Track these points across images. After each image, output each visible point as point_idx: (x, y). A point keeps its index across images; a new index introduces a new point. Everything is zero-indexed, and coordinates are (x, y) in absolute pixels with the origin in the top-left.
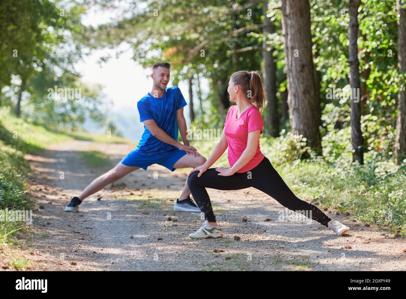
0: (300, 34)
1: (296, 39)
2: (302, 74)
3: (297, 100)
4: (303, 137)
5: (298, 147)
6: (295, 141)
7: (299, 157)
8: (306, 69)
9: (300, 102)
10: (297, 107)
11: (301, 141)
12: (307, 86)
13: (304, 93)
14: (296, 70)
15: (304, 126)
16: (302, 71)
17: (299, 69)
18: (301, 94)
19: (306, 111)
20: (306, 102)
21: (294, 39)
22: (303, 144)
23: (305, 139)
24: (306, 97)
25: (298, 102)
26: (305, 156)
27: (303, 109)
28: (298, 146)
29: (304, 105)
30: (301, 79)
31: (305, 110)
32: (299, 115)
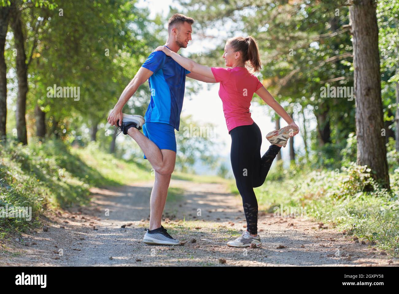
0: (366, 53)
1: (361, 60)
2: (367, 97)
3: (362, 127)
4: (367, 168)
5: (362, 178)
6: (359, 172)
7: (361, 189)
8: (372, 93)
9: (365, 129)
10: (361, 134)
11: (366, 172)
12: (372, 111)
13: (370, 118)
14: (361, 94)
15: (369, 155)
16: (367, 94)
17: (364, 92)
18: (366, 120)
19: (372, 138)
20: (372, 129)
21: (359, 59)
22: (366, 175)
23: (369, 170)
24: (371, 124)
25: (363, 129)
26: (368, 189)
27: (368, 136)
28: (362, 176)
29: (369, 132)
30: (366, 103)
31: (370, 137)
32: (364, 143)
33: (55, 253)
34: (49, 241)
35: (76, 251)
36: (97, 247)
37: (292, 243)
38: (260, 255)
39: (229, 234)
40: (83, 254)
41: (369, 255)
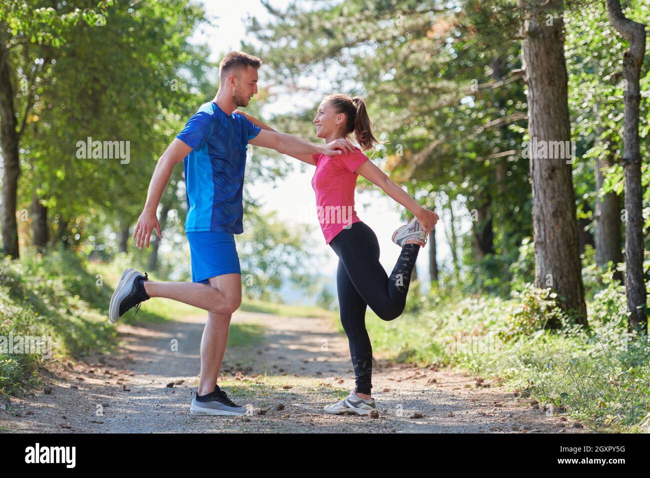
0: (549, 113)
1: (540, 123)
2: (550, 182)
3: (542, 228)
4: (550, 292)
5: (543, 308)
6: (538, 298)
7: (542, 326)
8: (558, 174)
9: (547, 231)
10: (541, 239)
11: (549, 299)
12: (559, 203)
13: (554, 215)
14: (541, 176)
15: (553, 272)
16: (550, 177)
17: (545, 174)
18: (549, 218)
19: (558, 246)
20: (558, 231)
21: (538, 122)
22: (550, 303)
23: (554, 295)
24: (557, 223)
25: (545, 231)
26: (553, 325)
27: (552, 243)
28: (543, 305)
29: (554, 236)
30: (548, 191)
31: (556, 244)
32: (546, 252)
33: (63, 427)
34: (53, 409)
35: (95, 424)
36: (128, 418)
37: (434, 410)
38: (384, 429)
39: (336, 396)
40: (107, 428)
41: (555, 427)
